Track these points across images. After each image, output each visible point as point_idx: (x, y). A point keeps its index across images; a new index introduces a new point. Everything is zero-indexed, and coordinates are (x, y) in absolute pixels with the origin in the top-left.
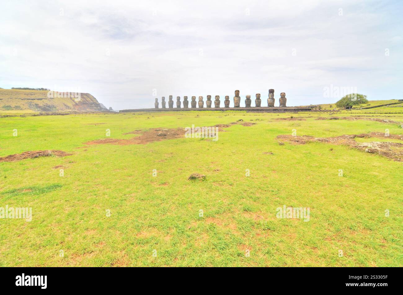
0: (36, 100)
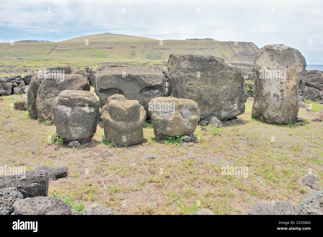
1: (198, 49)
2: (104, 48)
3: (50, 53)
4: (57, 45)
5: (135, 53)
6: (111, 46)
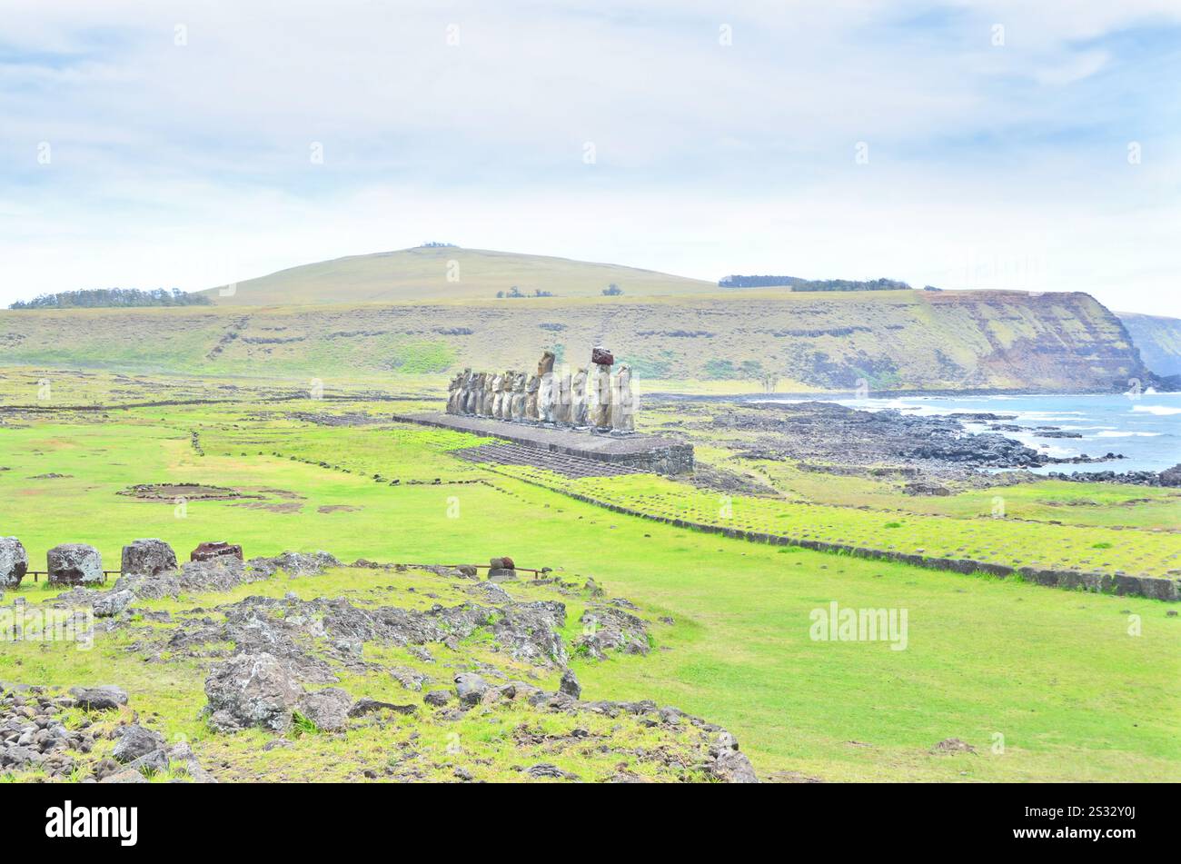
0: (826, 335)
1: (828, 332)
2: (435, 330)
3: (218, 350)
4: (244, 320)
5: (562, 354)
6: (463, 324)
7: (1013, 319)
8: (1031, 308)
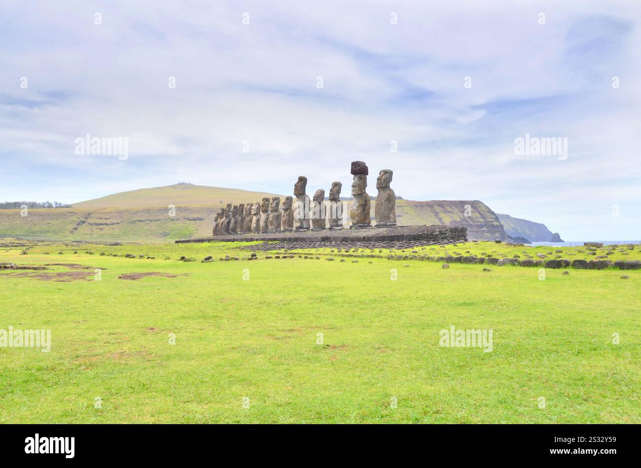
2: (185, 219)
3: (75, 229)
4: (89, 214)
6: (199, 216)
7: (449, 212)
8: (456, 208)
